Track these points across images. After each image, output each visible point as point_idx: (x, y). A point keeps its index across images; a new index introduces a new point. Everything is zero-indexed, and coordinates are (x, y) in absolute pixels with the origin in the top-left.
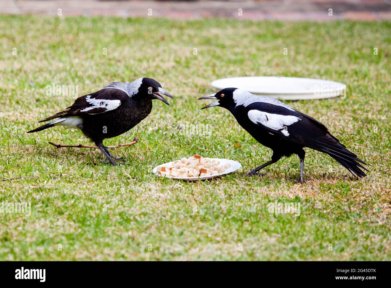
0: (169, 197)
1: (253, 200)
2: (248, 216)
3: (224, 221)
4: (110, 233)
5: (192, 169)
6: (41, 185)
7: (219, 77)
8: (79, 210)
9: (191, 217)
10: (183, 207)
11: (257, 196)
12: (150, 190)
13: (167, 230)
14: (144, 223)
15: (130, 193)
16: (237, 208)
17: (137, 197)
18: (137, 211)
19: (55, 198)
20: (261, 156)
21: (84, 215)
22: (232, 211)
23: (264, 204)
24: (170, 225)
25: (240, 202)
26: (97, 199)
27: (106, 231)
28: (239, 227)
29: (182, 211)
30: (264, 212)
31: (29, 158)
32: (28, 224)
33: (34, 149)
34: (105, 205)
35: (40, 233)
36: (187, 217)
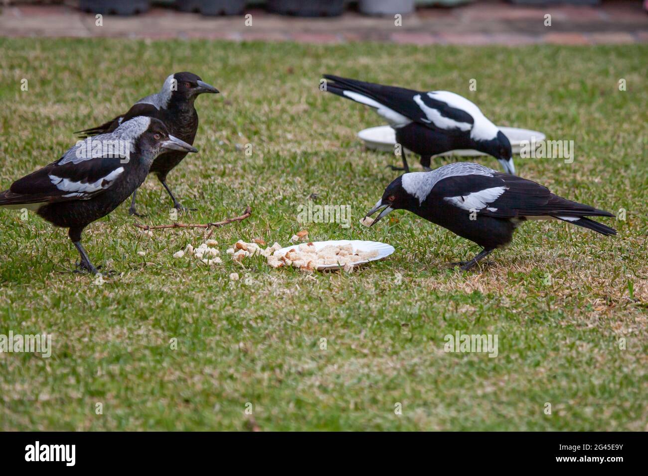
0: (297, 294)
1: (415, 296)
2: (408, 319)
3: (374, 327)
4: (213, 345)
7: (369, 125)
8: (170, 313)
9: (327, 321)
10: (317, 307)
11: (421, 291)
12: (270, 284)
13: (294, 339)
14: (262, 331)
15: (242, 289)
16: (392, 307)
17: (252, 294)
18: (252, 313)
19: (135, 296)
20: (426, 234)
21: (177, 320)
22: (386, 312)
23: (431, 302)
24: (298, 332)
25: (396, 299)
26: (196, 297)
27: (207, 341)
28: (395, 334)
29: (315, 313)
30: (430, 314)
31: (100, 240)
32: (97, 332)
33: (107, 228)
34: (206, 305)
35: (113, 345)
36: (322, 321)
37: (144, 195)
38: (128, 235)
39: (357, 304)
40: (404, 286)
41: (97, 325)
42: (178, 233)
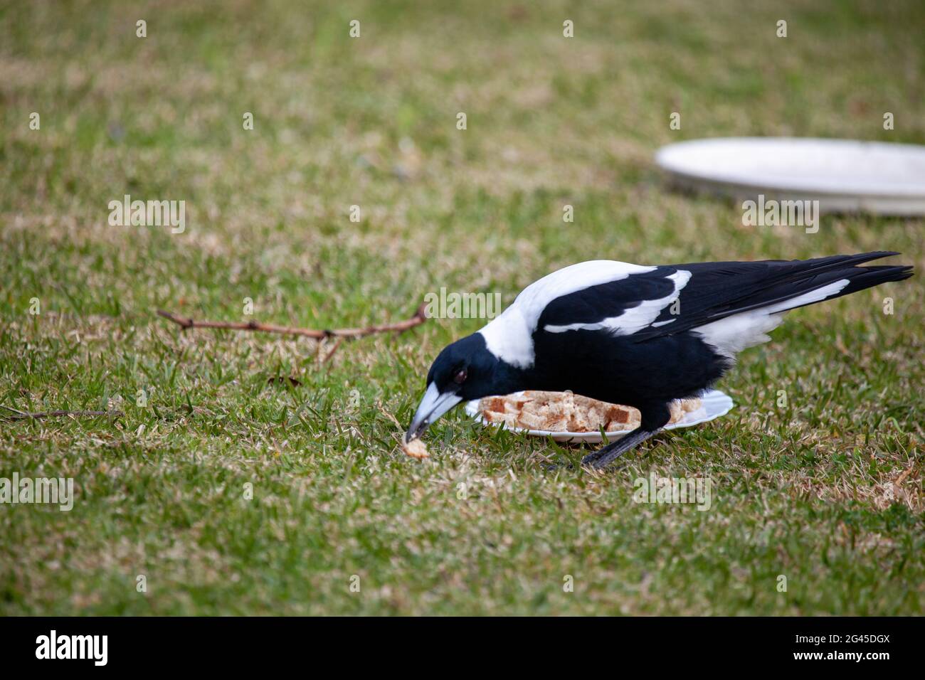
0: (509, 489)
1: (764, 508)
2: (746, 557)
3: (672, 569)
4: (326, 589)
5: (584, 408)
6: (126, 436)
7: (682, 136)
8: (238, 516)
9: (572, 550)
10: (551, 519)
11: (777, 499)
12: (454, 466)
13: (498, 586)
14: (431, 565)
15: (393, 472)
16: (712, 529)
17: (414, 485)
18: (411, 526)
19: (166, 477)
20: (794, 377)
21: (251, 531)
22: (698, 538)
23: (797, 523)
24: (509, 573)
25: (722, 512)
26: (294, 485)
27: (313, 581)
28: (715, 587)
29: (546, 533)
30: (794, 548)
31: (96, 355)
32: (79, 552)
33: (113, 330)
34: (316, 504)
35: (113, 580)
36: (561, 548)
37: (196, 265)
38: (157, 347)
39: (638, 518)
40: (739, 485)
41: (80, 535)
42: (263, 347)
